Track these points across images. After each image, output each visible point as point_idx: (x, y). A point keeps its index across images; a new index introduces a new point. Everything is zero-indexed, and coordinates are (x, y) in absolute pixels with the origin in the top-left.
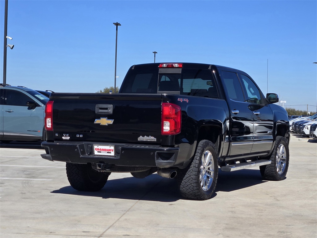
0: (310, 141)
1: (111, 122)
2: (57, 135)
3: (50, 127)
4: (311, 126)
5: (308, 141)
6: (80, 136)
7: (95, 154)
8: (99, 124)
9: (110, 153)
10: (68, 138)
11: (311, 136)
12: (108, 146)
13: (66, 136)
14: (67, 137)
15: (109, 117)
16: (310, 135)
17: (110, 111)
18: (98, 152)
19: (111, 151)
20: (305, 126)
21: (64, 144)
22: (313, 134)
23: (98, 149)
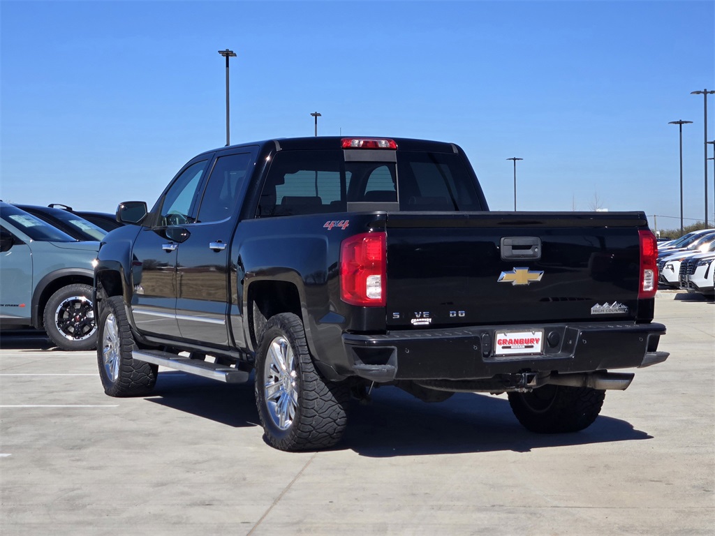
0: (679, 297)
1: (537, 277)
2: (396, 316)
3: (380, 297)
4: (682, 264)
5: (676, 298)
6: (457, 314)
7: (497, 353)
8: (509, 284)
9: (532, 347)
10: (427, 321)
11: (683, 286)
12: (529, 331)
13: (422, 317)
14: (423, 320)
15: (532, 265)
16: (681, 284)
17: (537, 251)
18: (503, 348)
19: (535, 342)
20: (667, 264)
21: (418, 336)
22: (689, 281)
23: (505, 341)
